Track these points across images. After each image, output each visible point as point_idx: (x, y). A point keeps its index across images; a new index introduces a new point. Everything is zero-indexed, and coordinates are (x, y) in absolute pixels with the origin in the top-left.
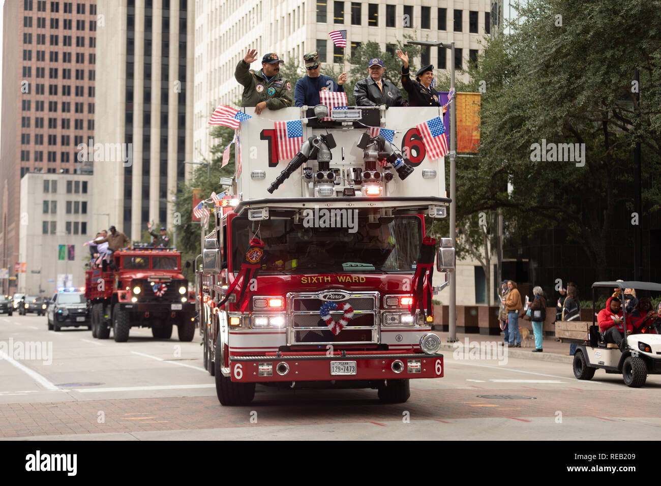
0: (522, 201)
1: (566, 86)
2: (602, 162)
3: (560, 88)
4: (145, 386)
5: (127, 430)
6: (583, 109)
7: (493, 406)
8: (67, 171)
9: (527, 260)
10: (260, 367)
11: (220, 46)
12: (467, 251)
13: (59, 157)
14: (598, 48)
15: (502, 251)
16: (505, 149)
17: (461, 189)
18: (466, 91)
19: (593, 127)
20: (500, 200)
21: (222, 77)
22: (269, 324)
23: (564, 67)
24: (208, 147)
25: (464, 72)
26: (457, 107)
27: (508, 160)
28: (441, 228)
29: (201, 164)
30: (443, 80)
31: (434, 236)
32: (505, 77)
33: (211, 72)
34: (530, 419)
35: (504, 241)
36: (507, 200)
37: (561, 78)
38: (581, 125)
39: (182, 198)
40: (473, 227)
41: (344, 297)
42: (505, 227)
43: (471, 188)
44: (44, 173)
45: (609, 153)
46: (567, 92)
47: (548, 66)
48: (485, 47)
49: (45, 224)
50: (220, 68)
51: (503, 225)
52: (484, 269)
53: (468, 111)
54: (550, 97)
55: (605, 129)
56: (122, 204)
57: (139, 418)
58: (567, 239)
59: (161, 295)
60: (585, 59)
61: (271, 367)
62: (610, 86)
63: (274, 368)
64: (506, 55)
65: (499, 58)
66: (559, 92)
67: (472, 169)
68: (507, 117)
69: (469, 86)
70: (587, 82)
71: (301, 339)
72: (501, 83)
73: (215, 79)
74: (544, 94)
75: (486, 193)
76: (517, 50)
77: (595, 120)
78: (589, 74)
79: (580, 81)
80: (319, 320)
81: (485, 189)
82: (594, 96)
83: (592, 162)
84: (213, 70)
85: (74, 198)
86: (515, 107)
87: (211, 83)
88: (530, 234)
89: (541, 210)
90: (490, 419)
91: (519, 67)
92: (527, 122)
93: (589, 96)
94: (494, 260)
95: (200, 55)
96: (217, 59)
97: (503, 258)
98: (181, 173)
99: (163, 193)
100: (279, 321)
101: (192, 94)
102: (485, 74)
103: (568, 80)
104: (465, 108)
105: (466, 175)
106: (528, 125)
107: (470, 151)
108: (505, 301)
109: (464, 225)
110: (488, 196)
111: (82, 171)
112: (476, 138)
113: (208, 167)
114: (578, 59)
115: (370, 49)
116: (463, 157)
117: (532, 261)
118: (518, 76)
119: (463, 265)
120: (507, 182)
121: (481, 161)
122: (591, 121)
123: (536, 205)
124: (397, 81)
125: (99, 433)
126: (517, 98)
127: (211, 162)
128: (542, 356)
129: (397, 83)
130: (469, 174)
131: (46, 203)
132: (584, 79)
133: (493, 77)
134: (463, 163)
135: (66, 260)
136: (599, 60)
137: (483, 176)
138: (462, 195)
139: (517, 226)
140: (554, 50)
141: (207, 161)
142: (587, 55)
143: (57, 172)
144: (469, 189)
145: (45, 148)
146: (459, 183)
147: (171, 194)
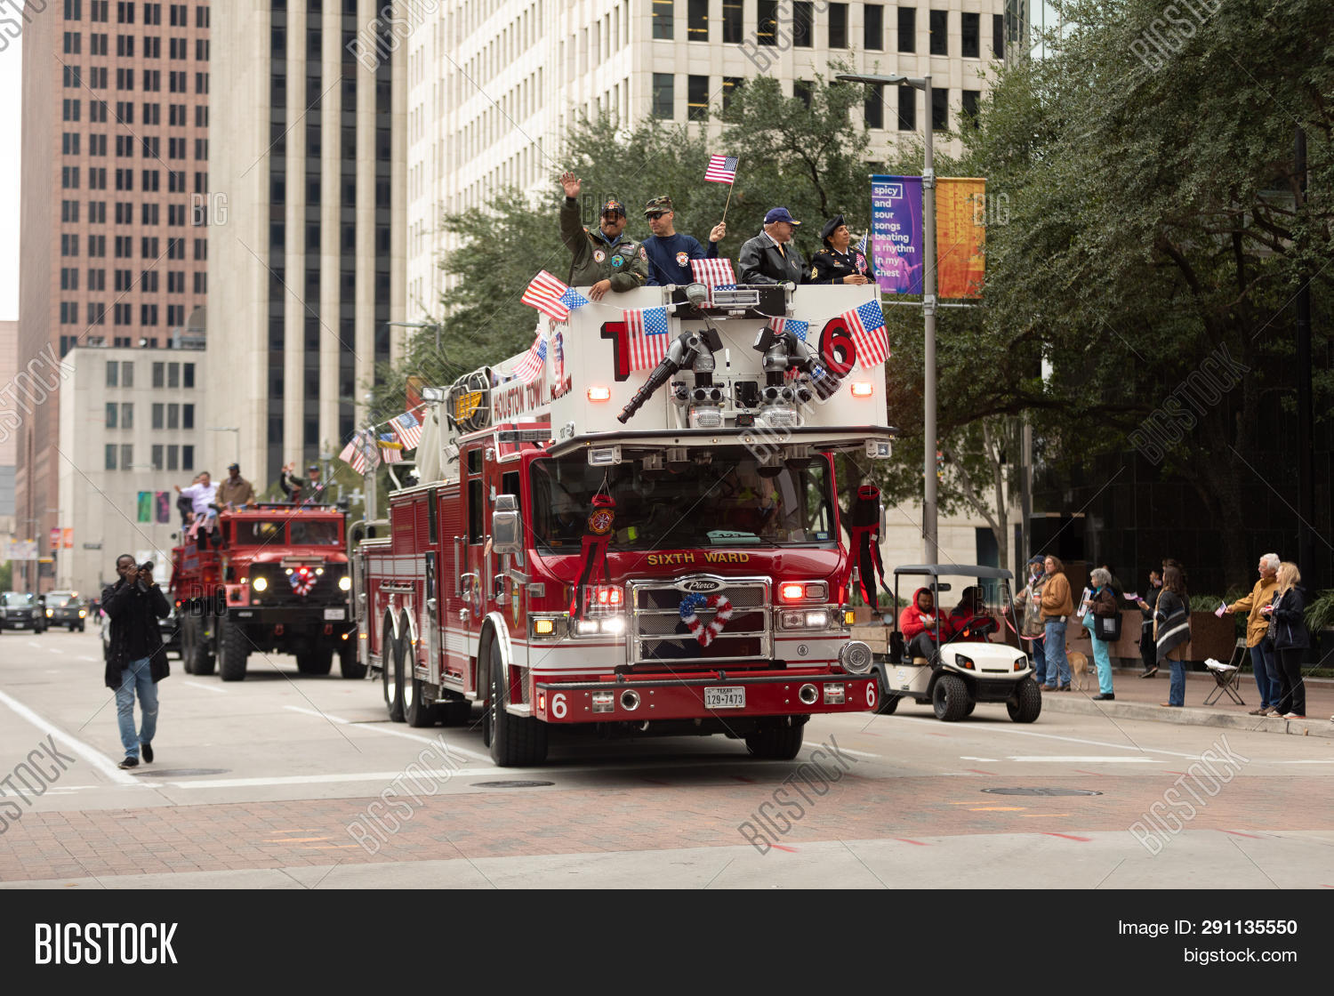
0: (1070, 396)
1: (1157, 162)
2: (1232, 316)
3: (1144, 165)
4: (312, 774)
5: (276, 864)
6: (1193, 209)
7: (1015, 809)
8: (152, 343)
9: (1083, 515)
10: (595, 698)
11: (459, 89)
12: (961, 498)
13: (136, 314)
14: (1220, 86)
15: (1031, 497)
16: (1036, 290)
17: (947, 372)
18: (956, 176)
19: (1213, 245)
20: (1025, 394)
21: (463, 149)
22: (599, 631)
23: (1152, 122)
24: (435, 293)
25: (951, 136)
26: (939, 208)
27: (1042, 313)
28: (908, 452)
29: (422, 327)
30: (909, 151)
31: (894, 468)
32: (1035, 144)
33: (441, 141)
34: (1088, 835)
35: (1035, 478)
36: (1041, 395)
37: (1148, 146)
38: (1189, 241)
39: (385, 396)
40: (971, 448)
41: (717, 585)
42: (1036, 450)
43: (967, 370)
44: (109, 348)
45: (1245, 296)
46: (1159, 174)
47: (1119, 122)
48: (992, 84)
49: (110, 449)
50: (460, 132)
51: (1033, 445)
52: (996, 533)
53: (959, 215)
54: (1126, 185)
55: (1238, 248)
56: (265, 409)
57: (301, 840)
58: (1163, 471)
59: (305, 592)
60: (1195, 107)
61: (611, 698)
62: (1246, 163)
63: (616, 700)
64: (1037, 101)
65: (1023, 108)
66: (1142, 174)
67: (969, 332)
68: (1039, 225)
69: (960, 164)
70: (1199, 154)
71: (650, 654)
72: (1026, 158)
73: (449, 154)
74: (1113, 178)
75: (997, 380)
76: (1059, 89)
77: (1216, 232)
78: (1203, 138)
79: (1185, 153)
80: (677, 623)
81: (995, 372)
82: (1214, 183)
83: (1211, 315)
84: (445, 137)
85: (168, 396)
86: (1056, 206)
87: (441, 165)
88: (1086, 462)
89: (1108, 414)
90: (1009, 835)
91: (1062, 125)
92: (1079, 236)
93: (1204, 183)
94: (1015, 515)
95: (419, 106)
96: (453, 114)
97: (1034, 511)
98: (382, 345)
99: (347, 386)
100: (615, 626)
101: (404, 186)
102: (994, 140)
103: (1162, 149)
104: (952, 208)
105: (956, 344)
106: (1082, 242)
107: (965, 297)
108: (1040, 596)
109: (953, 444)
110: (1001, 387)
111: (183, 343)
112: (977, 269)
113: (437, 333)
114: (1181, 107)
115: (762, 92)
116: (949, 309)
117: (1091, 516)
118: (1060, 143)
119: (952, 526)
120: (1040, 358)
121: (986, 315)
122: (1209, 232)
123: (1099, 402)
124: (816, 155)
125: (219, 869)
126: (1057, 186)
127: (443, 323)
128: (1113, 709)
129: (816, 161)
130: (964, 341)
131: (111, 408)
132: (1192, 147)
133: (1010, 145)
134: (950, 319)
135: (153, 522)
136: (1223, 109)
137: (991, 346)
138: (949, 385)
139: (1060, 446)
140: (1132, 88)
141: (433, 320)
142: (1199, 100)
143: (133, 344)
144: (964, 372)
145: (109, 297)
146: (943, 360)
147: (363, 387)
